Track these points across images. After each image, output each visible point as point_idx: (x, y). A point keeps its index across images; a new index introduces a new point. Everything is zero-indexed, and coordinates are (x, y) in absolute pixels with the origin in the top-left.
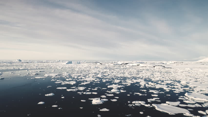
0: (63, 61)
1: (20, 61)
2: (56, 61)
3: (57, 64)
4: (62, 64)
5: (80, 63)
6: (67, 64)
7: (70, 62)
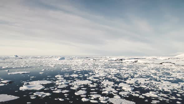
0: (56, 57)
1: (17, 56)
2: (50, 57)
3: (50, 60)
4: (54, 59)
5: (72, 59)
6: (59, 59)
7: (63, 58)
